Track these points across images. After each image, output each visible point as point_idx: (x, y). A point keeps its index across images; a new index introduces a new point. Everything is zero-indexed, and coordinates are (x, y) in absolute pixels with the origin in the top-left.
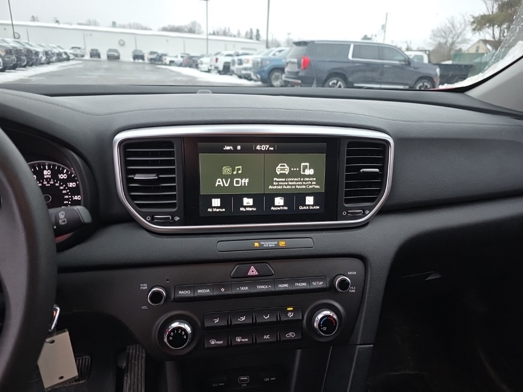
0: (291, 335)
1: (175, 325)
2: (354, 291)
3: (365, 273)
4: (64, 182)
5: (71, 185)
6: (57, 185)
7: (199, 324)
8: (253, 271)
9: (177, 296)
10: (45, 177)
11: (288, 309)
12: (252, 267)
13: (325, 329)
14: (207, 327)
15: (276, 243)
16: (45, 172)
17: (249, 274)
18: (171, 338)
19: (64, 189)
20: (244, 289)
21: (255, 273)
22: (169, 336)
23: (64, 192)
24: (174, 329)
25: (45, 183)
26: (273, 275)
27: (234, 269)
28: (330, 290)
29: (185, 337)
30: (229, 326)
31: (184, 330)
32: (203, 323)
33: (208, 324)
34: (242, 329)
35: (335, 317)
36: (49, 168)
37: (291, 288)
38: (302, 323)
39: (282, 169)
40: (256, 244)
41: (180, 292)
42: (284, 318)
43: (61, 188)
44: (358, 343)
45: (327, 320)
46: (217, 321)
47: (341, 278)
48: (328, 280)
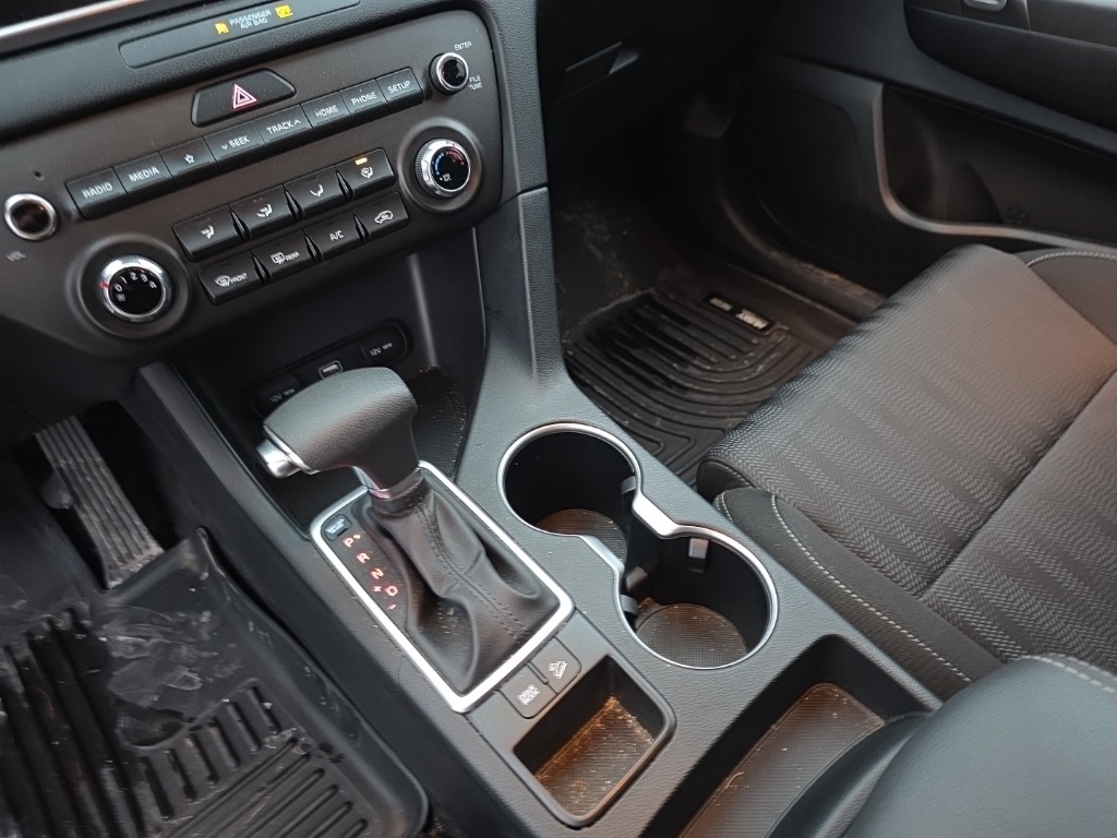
0: (384, 217)
1: (114, 268)
2: (479, 86)
3: (490, 38)
7: (174, 253)
8: (241, 96)
9: (81, 204)
11: (359, 162)
12: (236, 86)
13: (447, 177)
14: (195, 253)
15: (268, 12)
17: (235, 106)
18: (121, 298)
20: (240, 143)
21: (250, 99)
22: (114, 293)
24: (115, 279)
26: (292, 95)
27: (193, 105)
28: (432, 95)
29: (153, 285)
30: (245, 237)
31: (138, 271)
32: (181, 249)
33: (192, 246)
34: (275, 235)
35: (459, 148)
37: (346, 113)
38: (399, 186)
40: (221, 28)
41: (86, 193)
42: (355, 185)
44: (519, 190)
45: (445, 162)
46: (210, 233)
47: (439, 64)
48: (419, 74)
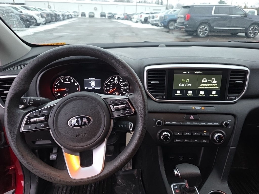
0: (205, 141)
1: (165, 133)
2: (230, 127)
3: (235, 121)
4: (122, 82)
5: (124, 83)
6: (119, 83)
7: (172, 134)
8: (192, 117)
9: (165, 124)
10: (116, 80)
11: (205, 132)
12: (192, 116)
13: (218, 140)
14: (176, 135)
15: (201, 108)
16: (116, 79)
17: (190, 118)
18: (164, 137)
19: (122, 85)
20: (189, 123)
21: (193, 118)
22: (163, 136)
23: (121, 86)
24: (165, 135)
25: (116, 82)
26: (199, 119)
27: (185, 116)
28: (221, 126)
29: (168, 137)
30: (183, 136)
31: (168, 135)
32: (174, 134)
33: (175, 134)
34: (187, 137)
35: (223, 136)
36: (117, 78)
37: (206, 124)
38: (209, 137)
39: (205, 80)
40: (193, 108)
41: (166, 123)
42: (203, 135)
43: (121, 84)
44: (231, 146)
45: (219, 137)
46: (179, 133)
47: (224, 123)
48: (220, 122)
